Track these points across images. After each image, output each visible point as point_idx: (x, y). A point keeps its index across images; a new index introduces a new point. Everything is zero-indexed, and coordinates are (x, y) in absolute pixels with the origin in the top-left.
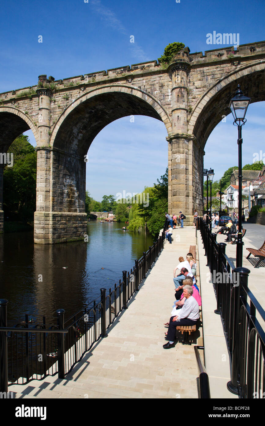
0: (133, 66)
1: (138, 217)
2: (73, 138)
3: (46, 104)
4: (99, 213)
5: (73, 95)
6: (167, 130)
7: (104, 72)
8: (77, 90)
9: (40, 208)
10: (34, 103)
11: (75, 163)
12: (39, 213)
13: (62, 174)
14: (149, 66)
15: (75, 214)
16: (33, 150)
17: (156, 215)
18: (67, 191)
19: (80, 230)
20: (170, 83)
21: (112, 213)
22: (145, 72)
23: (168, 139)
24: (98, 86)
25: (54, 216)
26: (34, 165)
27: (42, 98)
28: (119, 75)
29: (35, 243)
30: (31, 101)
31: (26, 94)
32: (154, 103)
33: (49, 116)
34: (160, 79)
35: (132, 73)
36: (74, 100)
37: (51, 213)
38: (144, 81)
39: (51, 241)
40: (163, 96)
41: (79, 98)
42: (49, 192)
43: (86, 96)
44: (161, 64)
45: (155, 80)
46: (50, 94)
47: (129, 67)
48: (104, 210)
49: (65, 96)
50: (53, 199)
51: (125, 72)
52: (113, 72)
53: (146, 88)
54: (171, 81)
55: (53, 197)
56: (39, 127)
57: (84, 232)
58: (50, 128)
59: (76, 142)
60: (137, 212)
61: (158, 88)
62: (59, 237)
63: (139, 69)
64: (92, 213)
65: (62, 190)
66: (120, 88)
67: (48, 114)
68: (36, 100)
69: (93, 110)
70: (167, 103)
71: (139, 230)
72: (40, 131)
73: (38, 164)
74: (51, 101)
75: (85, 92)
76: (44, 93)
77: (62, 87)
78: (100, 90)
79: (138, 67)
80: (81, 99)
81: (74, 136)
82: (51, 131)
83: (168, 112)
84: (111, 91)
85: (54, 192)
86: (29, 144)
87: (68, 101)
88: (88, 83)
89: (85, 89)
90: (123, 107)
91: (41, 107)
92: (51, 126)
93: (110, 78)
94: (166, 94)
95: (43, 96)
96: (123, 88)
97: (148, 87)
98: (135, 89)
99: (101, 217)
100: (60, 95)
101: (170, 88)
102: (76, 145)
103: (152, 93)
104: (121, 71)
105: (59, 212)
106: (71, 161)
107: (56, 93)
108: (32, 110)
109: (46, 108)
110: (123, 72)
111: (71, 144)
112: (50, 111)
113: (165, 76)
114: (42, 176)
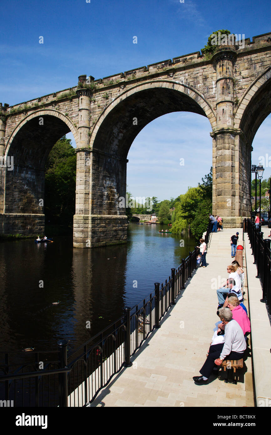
0: (175, 59)
1: (181, 219)
2: (113, 138)
3: (86, 105)
4: (141, 215)
5: (112, 94)
6: (212, 125)
7: (145, 67)
8: (117, 89)
9: (79, 211)
10: (75, 104)
11: (115, 164)
12: (78, 216)
13: (102, 176)
14: (191, 58)
15: (115, 216)
16: (74, 153)
18: (107, 193)
19: (120, 233)
20: (215, 75)
21: (155, 215)
22: (187, 65)
23: (212, 135)
24: (139, 83)
25: (93, 219)
26: (74, 168)
27: (82, 99)
28: (160, 70)
29: (75, 248)
30: (72, 103)
31: (66, 96)
32: (197, 98)
33: (89, 117)
34: (204, 71)
35: (174, 67)
36: (113, 99)
37: (90, 216)
38: (187, 74)
40: (206, 89)
41: (119, 97)
42: (89, 194)
43: (126, 94)
44: (204, 55)
45: (197, 72)
46: (90, 94)
47: (171, 61)
48: (147, 213)
49: (105, 95)
50: (93, 202)
51: (166, 66)
52: (154, 68)
53: (188, 81)
54: (216, 72)
55: (93, 199)
56: (79, 128)
57: (124, 235)
58: (89, 128)
59: (116, 142)
60: (180, 213)
61: (201, 81)
62: (98, 241)
63: (181, 62)
64: (134, 215)
65: (102, 192)
66: (161, 83)
67: (87, 114)
68: (76, 102)
69: (133, 108)
70: (211, 96)
71: (182, 232)
72: (79, 133)
73: (78, 166)
74: (91, 101)
75: (125, 89)
76: (84, 93)
77: (101, 86)
78: (140, 87)
79: (180, 60)
80: (121, 97)
81: (114, 135)
82: (91, 132)
83: (212, 106)
84: (152, 87)
85: (93, 195)
86: (72, 147)
87: (107, 101)
88: (128, 81)
89: (125, 87)
90: (164, 104)
91: (81, 108)
92: (91, 127)
93: (150, 74)
94: (210, 87)
95: (83, 97)
96: (164, 83)
97: (191, 80)
98: (176, 83)
99: (143, 220)
100: (99, 94)
101: (214, 80)
102: (117, 145)
103: (195, 86)
104: (163, 65)
105: (99, 214)
106: (111, 162)
107: (95, 93)
108: (72, 111)
109: (86, 108)
110: (164, 67)
111: (112, 145)
112: (90, 111)
113: (209, 69)
114: (81, 178)
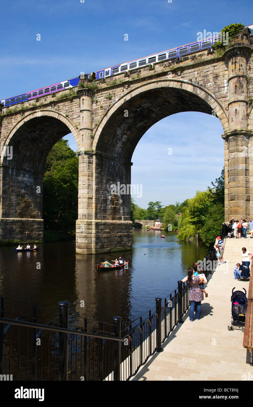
0: (182, 56)
1: (188, 225)
2: (117, 140)
3: (88, 105)
4: (144, 221)
5: (116, 94)
6: (223, 126)
7: (150, 66)
8: (120, 88)
9: (82, 216)
10: (75, 105)
11: (119, 168)
12: (81, 222)
13: (106, 180)
14: (201, 56)
15: (118, 222)
16: (72, 155)
17: (210, 223)
18: (111, 198)
19: (125, 239)
20: (227, 72)
21: (159, 221)
22: (196, 63)
23: (224, 137)
24: (144, 82)
25: (97, 225)
26: (76, 171)
27: (83, 99)
28: (166, 68)
29: (77, 254)
30: (72, 103)
31: (66, 96)
32: (207, 97)
33: (91, 118)
34: (214, 68)
35: (182, 65)
36: (117, 99)
37: (94, 221)
38: (196, 73)
39: (93, 251)
40: (217, 88)
41: (122, 97)
42: (92, 198)
43: (130, 94)
44: (215, 51)
45: (208, 70)
46: (91, 94)
47: (178, 59)
48: (151, 219)
49: (107, 95)
50: (96, 207)
51: (174, 64)
52: (160, 66)
53: (197, 80)
54: (227, 70)
55: (96, 204)
56: (80, 130)
57: (129, 241)
58: (92, 130)
59: (120, 144)
61: (211, 80)
62: (102, 247)
63: (190, 60)
64: (137, 221)
65: (106, 197)
66: (168, 82)
67: (89, 115)
68: (76, 102)
69: (138, 108)
70: (223, 96)
71: (190, 239)
72: (81, 135)
73: (80, 170)
74: (92, 102)
75: (129, 89)
76: (86, 93)
77: (104, 86)
78: (146, 86)
79: (188, 57)
80: (125, 98)
81: (117, 138)
82: (94, 134)
83: (223, 106)
84: (158, 87)
85: (97, 199)
86: (69, 149)
87: (111, 101)
88: (133, 80)
89: (129, 87)
90: (171, 104)
91: (82, 109)
92: (94, 128)
93: (156, 73)
94: (222, 86)
95: (84, 97)
96: (171, 82)
97: (200, 79)
98: (184, 83)
99: (146, 226)
100: (102, 94)
101: (226, 78)
102: (120, 147)
103: (205, 86)
104: (169, 63)
105: (103, 219)
106: (115, 165)
107: (97, 93)
108: (73, 112)
109: (88, 109)
110: (171, 65)
111: (115, 147)
112: (92, 112)
113: (220, 67)
114: (84, 182)
